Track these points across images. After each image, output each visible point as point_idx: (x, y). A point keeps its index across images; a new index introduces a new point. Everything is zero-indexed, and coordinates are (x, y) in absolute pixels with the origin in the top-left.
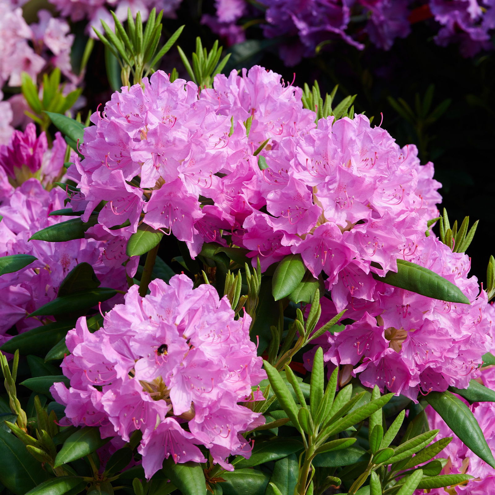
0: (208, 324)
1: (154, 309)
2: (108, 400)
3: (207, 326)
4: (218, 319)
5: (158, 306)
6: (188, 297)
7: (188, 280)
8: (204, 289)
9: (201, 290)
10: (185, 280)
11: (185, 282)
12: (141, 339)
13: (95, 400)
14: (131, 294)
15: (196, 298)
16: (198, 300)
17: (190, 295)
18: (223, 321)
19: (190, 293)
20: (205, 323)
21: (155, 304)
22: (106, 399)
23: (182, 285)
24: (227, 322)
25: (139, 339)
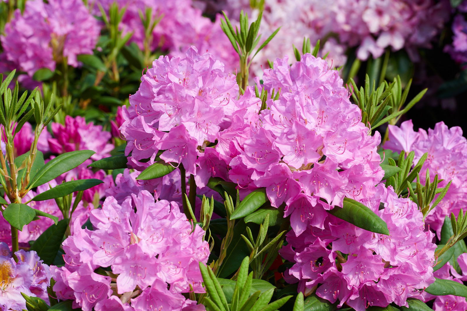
0: (154, 228)
1: (117, 214)
2: (74, 279)
3: (153, 229)
4: (162, 225)
5: (120, 212)
6: (151, 208)
7: (149, 195)
8: (164, 203)
9: (161, 204)
10: (147, 195)
11: (147, 197)
12: (100, 234)
13: (65, 278)
14: (107, 202)
15: (158, 210)
16: (160, 211)
17: (152, 207)
18: (166, 227)
19: (152, 206)
20: (151, 227)
21: (118, 210)
22: (71, 278)
23: (145, 198)
24: (168, 228)
25: (99, 234)
